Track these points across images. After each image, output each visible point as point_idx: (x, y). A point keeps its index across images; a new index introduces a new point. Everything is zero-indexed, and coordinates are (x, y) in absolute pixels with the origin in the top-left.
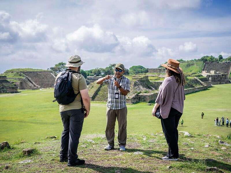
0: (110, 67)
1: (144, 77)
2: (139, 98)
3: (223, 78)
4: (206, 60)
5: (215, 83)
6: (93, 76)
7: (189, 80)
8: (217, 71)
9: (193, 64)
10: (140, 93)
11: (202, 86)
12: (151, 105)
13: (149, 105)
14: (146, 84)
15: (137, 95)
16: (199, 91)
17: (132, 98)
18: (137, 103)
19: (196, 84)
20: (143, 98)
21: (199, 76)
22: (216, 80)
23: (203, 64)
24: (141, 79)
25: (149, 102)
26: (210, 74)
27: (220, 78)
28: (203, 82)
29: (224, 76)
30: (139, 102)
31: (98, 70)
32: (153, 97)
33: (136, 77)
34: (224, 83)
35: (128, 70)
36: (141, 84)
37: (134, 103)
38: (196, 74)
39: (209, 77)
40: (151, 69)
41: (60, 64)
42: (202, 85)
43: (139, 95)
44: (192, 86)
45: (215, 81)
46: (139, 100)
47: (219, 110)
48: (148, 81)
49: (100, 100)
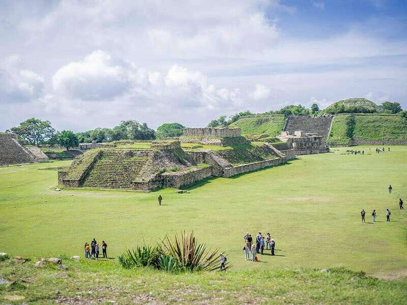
0: (122, 127)
1: (172, 144)
2: (163, 180)
3: (315, 144)
4: (290, 113)
5: (302, 152)
6: (91, 142)
7: (254, 148)
8: (307, 131)
9: (267, 120)
10: (164, 171)
11: (277, 158)
12: (182, 192)
13: (179, 192)
14: (175, 156)
15: (159, 176)
16: (271, 167)
17: (149, 182)
18: (158, 189)
19: (267, 155)
20: (169, 181)
21: (273, 140)
22: (304, 147)
23: (284, 120)
24: (167, 146)
25: (180, 188)
26: (294, 137)
27: (310, 144)
28: (279, 151)
29: (317, 141)
30: (162, 188)
31: (101, 132)
32: (187, 179)
33: (158, 143)
34: (318, 151)
35: (153, 131)
36: (167, 156)
37: (152, 190)
38: (267, 138)
39: (293, 142)
40: (188, 129)
41: (29, 122)
42: (277, 156)
43: (162, 174)
44: (259, 159)
45: (302, 149)
46: (163, 184)
47: (299, 199)
48: (179, 150)
49: (94, 185)
